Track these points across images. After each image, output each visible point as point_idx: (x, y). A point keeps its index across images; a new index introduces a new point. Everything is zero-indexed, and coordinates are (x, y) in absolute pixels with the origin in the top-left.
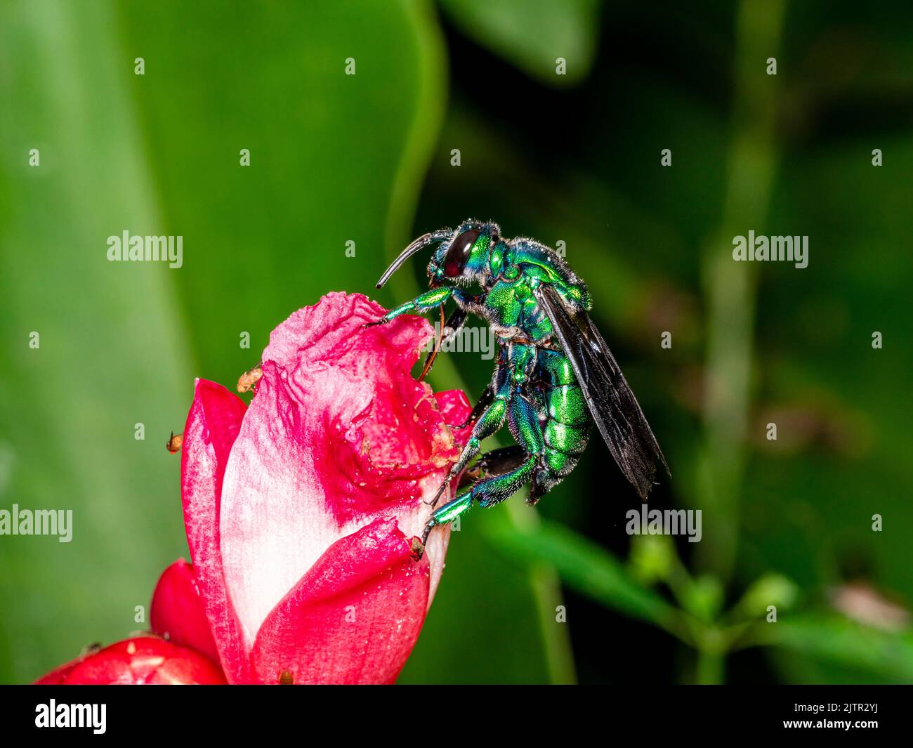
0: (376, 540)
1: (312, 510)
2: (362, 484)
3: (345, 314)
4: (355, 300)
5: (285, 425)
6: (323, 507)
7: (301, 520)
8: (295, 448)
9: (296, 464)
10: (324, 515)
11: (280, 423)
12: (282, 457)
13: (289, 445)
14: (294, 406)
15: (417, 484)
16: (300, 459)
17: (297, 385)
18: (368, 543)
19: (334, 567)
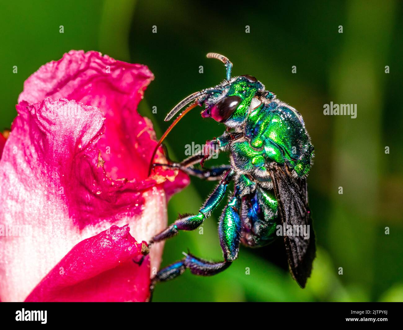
0: (111, 242)
1: (59, 215)
2: (98, 193)
3: (82, 67)
4: (90, 57)
5: (37, 151)
6: (68, 213)
7: (51, 223)
8: (45, 167)
9: (46, 180)
10: (68, 219)
11: (33, 150)
12: (36, 175)
13: (41, 166)
14: (43, 135)
15: (141, 195)
16: (50, 177)
17: (44, 119)
18: (105, 243)
19: (77, 261)
